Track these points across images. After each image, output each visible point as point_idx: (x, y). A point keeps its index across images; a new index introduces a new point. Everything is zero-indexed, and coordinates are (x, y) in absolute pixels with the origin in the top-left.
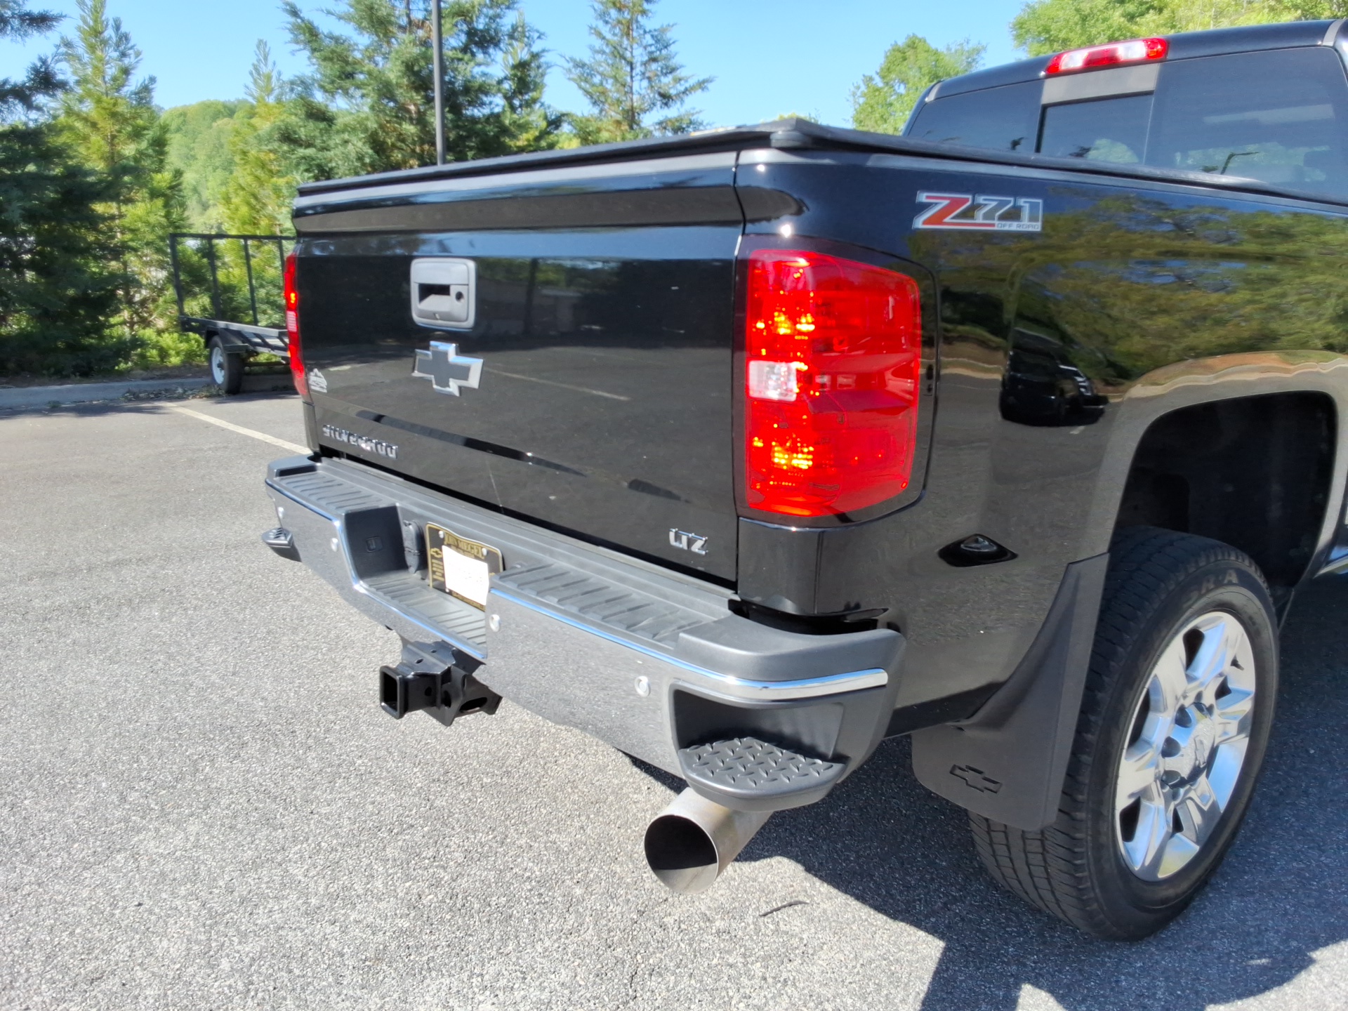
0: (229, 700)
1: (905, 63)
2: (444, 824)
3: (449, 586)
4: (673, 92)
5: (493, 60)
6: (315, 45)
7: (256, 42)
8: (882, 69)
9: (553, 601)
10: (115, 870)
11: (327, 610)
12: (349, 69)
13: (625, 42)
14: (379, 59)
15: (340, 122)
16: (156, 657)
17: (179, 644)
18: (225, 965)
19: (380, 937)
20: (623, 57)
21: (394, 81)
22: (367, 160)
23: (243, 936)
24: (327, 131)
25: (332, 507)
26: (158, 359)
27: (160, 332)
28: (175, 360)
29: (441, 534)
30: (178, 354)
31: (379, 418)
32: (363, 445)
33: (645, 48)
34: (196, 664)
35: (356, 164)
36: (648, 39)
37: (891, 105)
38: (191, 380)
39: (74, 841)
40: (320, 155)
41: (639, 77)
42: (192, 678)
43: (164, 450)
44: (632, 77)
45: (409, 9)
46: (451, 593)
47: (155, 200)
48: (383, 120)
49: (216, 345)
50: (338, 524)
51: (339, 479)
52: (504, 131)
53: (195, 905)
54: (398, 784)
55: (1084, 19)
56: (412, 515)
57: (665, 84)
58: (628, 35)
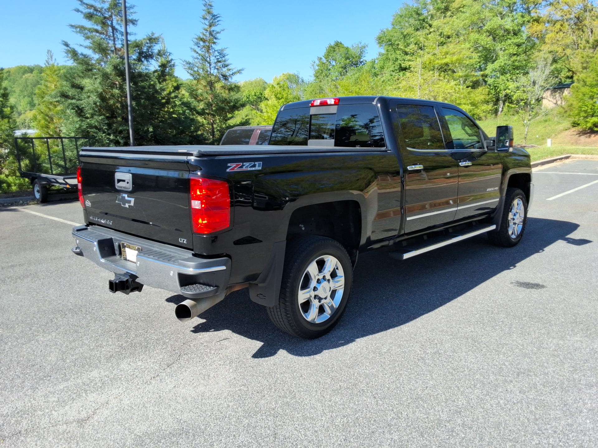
0: (59, 304)
1: (335, 53)
2: (129, 329)
3: (128, 258)
4: (228, 74)
5: (151, 64)
6: (76, 58)
7: (47, 51)
8: (325, 55)
9: (152, 257)
10: (32, 344)
11: (89, 277)
12: (90, 67)
13: (207, 55)
14: (103, 63)
15: (86, 89)
16: (33, 293)
17: (39, 289)
18: (68, 361)
19: (111, 353)
20: (206, 60)
21: (109, 73)
22: (98, 104)
23: (73, 355)
24: (81, 93)
25: (94, 239)
26: (6, 188)
27: (7, 176)
28: (14, 188)
29: (125, 244)
30: (15, 185)
31: (106, 214)
32: (102, 221)
33: (215, 57)
34: (46, 294)
35: (93, 106)
36: (216, 54)
37: (330, 70)
38: (26, 198)
39: (18, 339)
40: (78, 102)
41: (213, 68)
42: (46, 298)
43: (20, 226)
44: (210, 68)
45: (115, 44)
46: (128, 260)
47: (4, 120)
48: (105, 88)
49: (36, 183)
50: (96, 243)
51: (95, 231)
52: (156, 91)
53: (57, 350)
54: (115, 321)
55: (405, 37)
56: (117, 240)
57: (224, 71)
58: (208, 51)
